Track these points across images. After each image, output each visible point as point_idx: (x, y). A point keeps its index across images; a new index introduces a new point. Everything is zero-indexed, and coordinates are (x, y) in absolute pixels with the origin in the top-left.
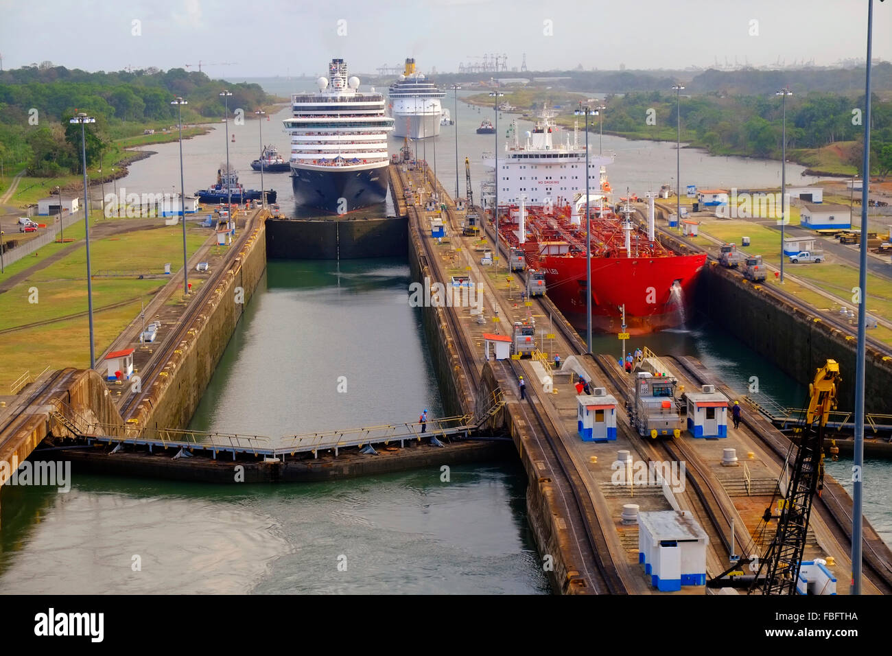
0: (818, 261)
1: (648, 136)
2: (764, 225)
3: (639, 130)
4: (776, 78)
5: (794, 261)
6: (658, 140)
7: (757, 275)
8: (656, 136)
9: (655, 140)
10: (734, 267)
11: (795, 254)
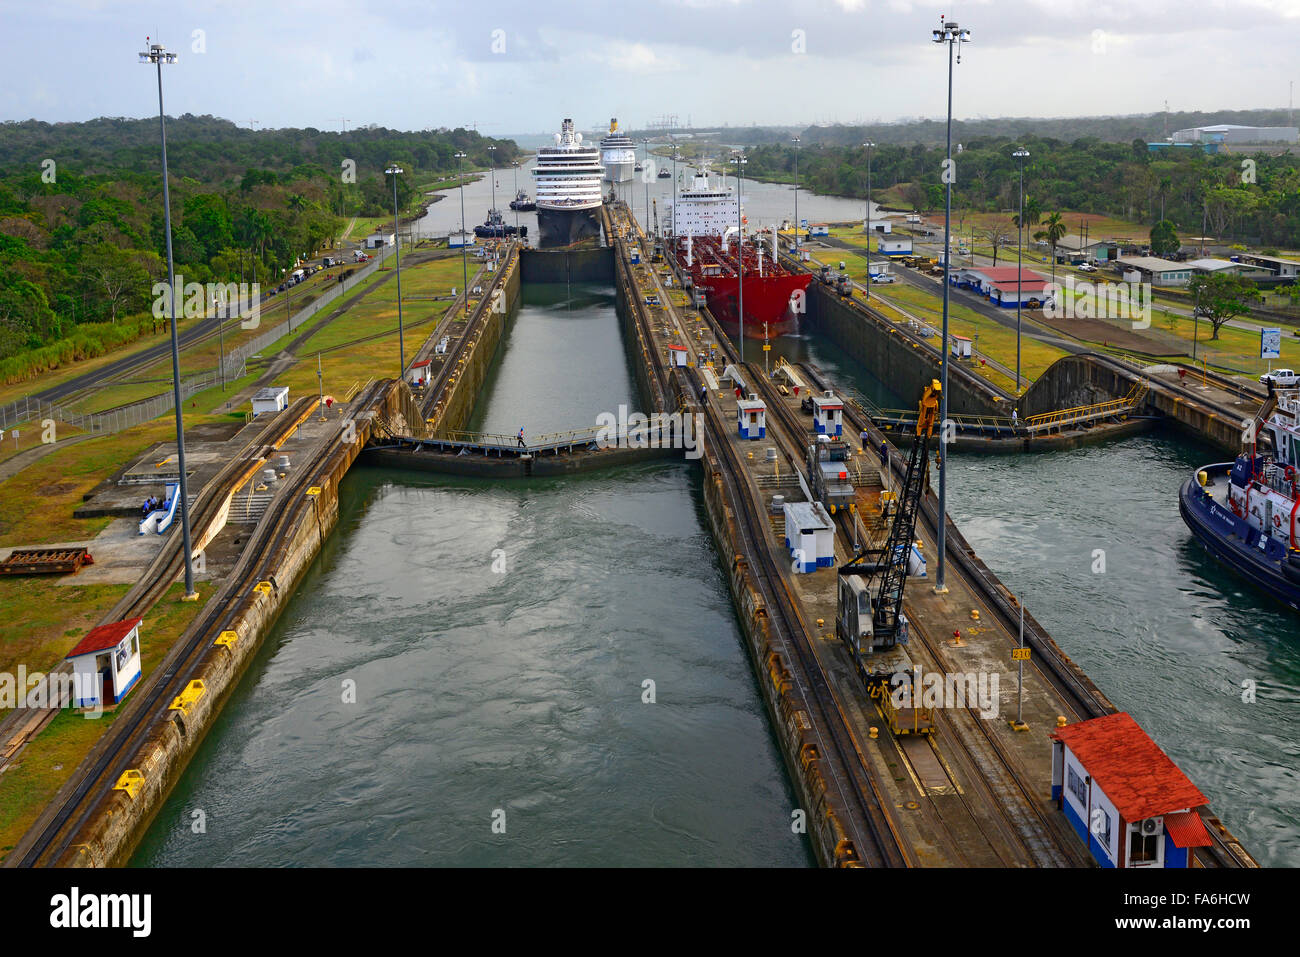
0: (891, 281)
1: (772, 180)
2: (854, 252)
3: (768, 175)
4: (856, 133)
5: (876, 282)
6: (780, 183)
7: (846, 290)
8: (779, 180)
9: (777, 183)
10: (831, 283)
11: (876, 275)
